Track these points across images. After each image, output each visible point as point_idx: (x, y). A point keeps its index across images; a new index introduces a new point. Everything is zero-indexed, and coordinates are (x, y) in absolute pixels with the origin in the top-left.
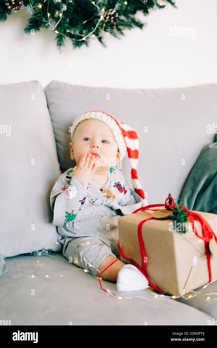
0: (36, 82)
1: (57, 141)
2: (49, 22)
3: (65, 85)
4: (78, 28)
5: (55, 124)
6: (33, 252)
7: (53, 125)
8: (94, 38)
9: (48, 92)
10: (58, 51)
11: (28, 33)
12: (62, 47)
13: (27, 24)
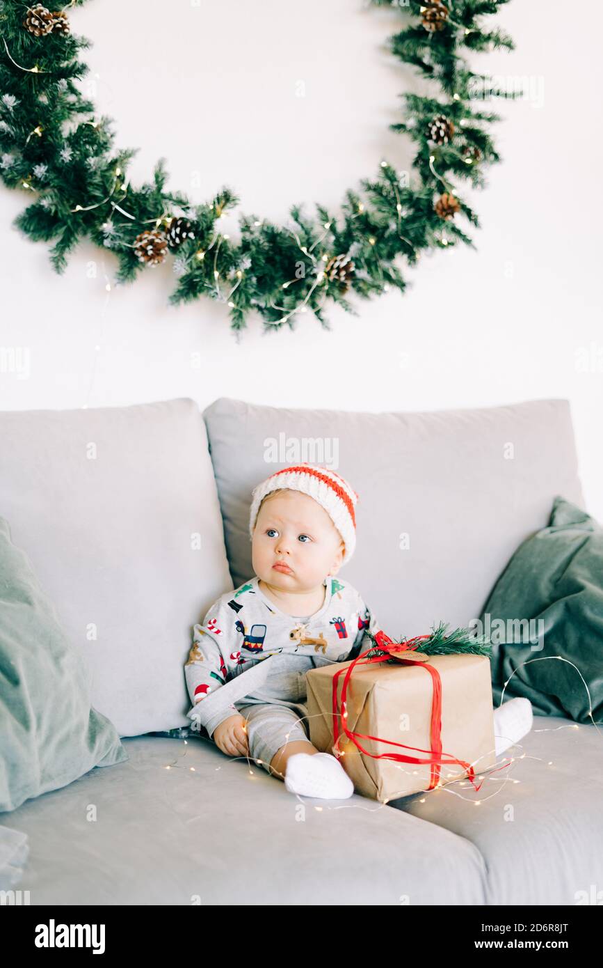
0: (188, 401)
1: (224, 517)
2: (215, 287)
3: (245, 407)
4: (273, 294)
5: (222, 484)
6: (171, 731)
7: (218, 485)
8: (305, 313)
9: (209, 419)
10: (234, 339)
11: (176, 304)
12: (243, 332)
13: (175, 285)
